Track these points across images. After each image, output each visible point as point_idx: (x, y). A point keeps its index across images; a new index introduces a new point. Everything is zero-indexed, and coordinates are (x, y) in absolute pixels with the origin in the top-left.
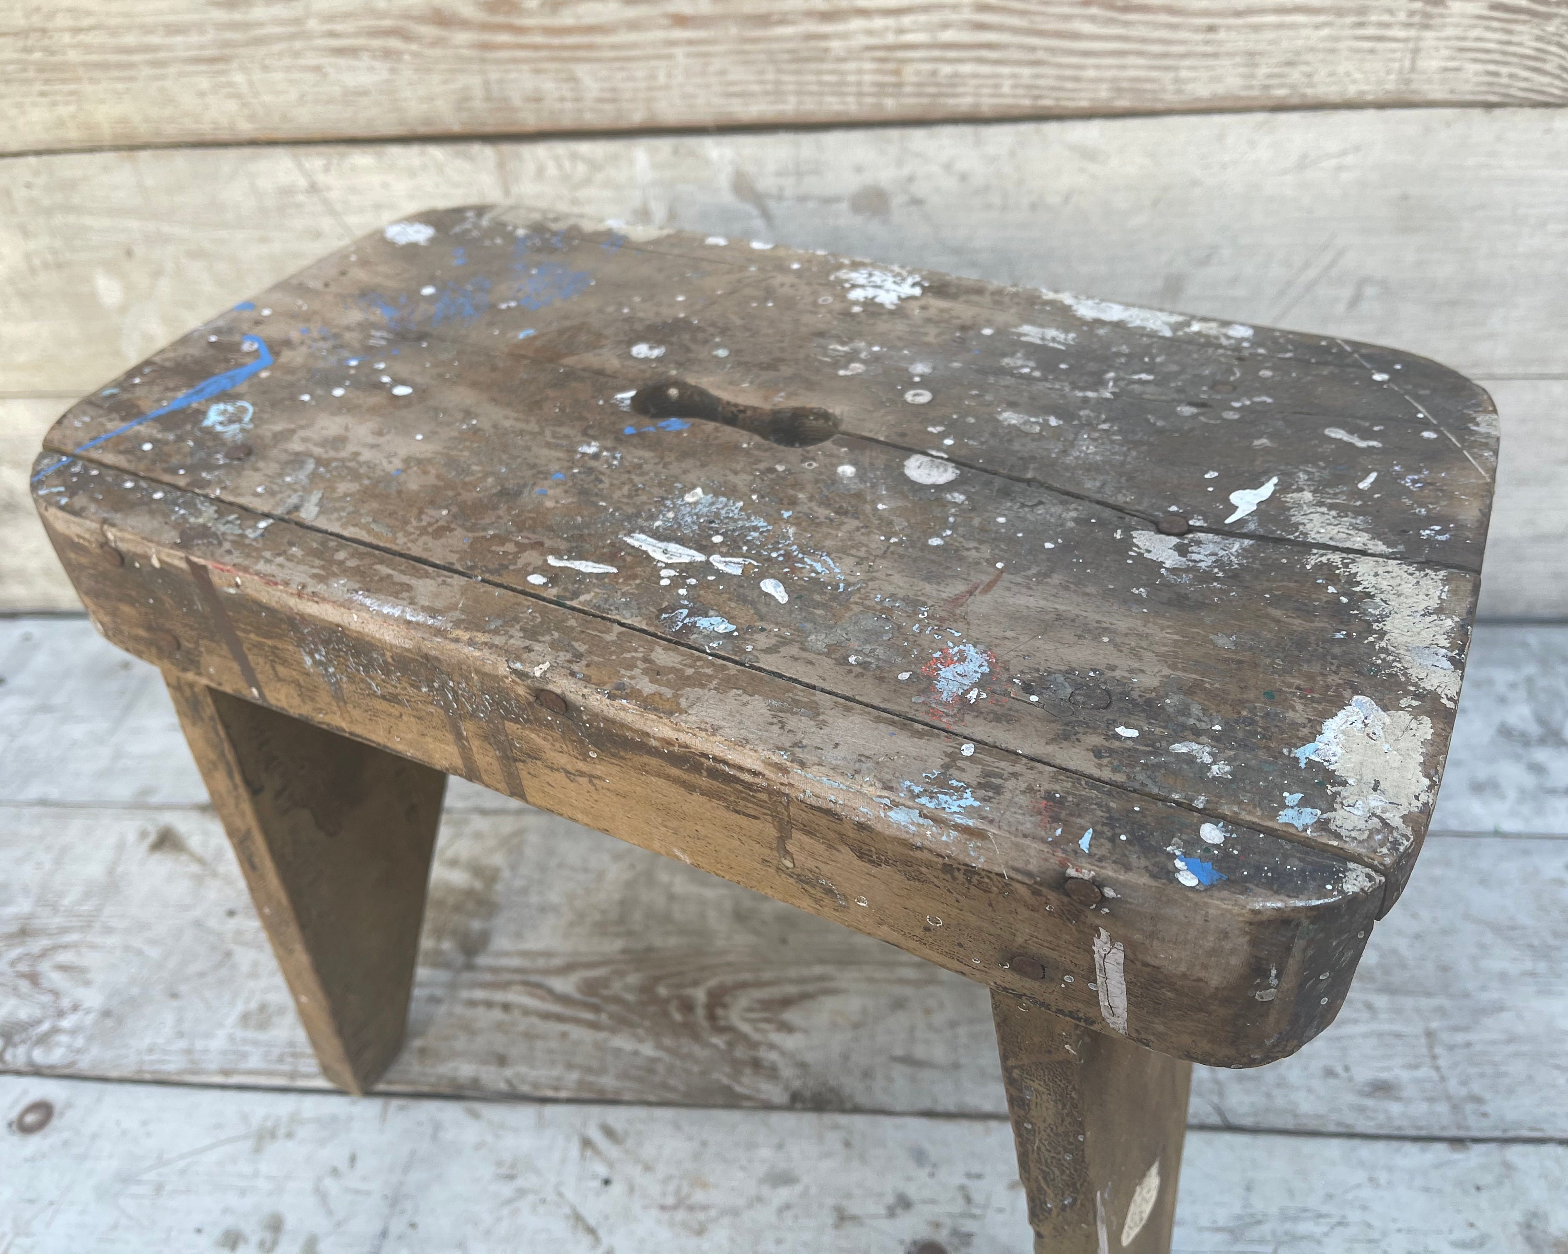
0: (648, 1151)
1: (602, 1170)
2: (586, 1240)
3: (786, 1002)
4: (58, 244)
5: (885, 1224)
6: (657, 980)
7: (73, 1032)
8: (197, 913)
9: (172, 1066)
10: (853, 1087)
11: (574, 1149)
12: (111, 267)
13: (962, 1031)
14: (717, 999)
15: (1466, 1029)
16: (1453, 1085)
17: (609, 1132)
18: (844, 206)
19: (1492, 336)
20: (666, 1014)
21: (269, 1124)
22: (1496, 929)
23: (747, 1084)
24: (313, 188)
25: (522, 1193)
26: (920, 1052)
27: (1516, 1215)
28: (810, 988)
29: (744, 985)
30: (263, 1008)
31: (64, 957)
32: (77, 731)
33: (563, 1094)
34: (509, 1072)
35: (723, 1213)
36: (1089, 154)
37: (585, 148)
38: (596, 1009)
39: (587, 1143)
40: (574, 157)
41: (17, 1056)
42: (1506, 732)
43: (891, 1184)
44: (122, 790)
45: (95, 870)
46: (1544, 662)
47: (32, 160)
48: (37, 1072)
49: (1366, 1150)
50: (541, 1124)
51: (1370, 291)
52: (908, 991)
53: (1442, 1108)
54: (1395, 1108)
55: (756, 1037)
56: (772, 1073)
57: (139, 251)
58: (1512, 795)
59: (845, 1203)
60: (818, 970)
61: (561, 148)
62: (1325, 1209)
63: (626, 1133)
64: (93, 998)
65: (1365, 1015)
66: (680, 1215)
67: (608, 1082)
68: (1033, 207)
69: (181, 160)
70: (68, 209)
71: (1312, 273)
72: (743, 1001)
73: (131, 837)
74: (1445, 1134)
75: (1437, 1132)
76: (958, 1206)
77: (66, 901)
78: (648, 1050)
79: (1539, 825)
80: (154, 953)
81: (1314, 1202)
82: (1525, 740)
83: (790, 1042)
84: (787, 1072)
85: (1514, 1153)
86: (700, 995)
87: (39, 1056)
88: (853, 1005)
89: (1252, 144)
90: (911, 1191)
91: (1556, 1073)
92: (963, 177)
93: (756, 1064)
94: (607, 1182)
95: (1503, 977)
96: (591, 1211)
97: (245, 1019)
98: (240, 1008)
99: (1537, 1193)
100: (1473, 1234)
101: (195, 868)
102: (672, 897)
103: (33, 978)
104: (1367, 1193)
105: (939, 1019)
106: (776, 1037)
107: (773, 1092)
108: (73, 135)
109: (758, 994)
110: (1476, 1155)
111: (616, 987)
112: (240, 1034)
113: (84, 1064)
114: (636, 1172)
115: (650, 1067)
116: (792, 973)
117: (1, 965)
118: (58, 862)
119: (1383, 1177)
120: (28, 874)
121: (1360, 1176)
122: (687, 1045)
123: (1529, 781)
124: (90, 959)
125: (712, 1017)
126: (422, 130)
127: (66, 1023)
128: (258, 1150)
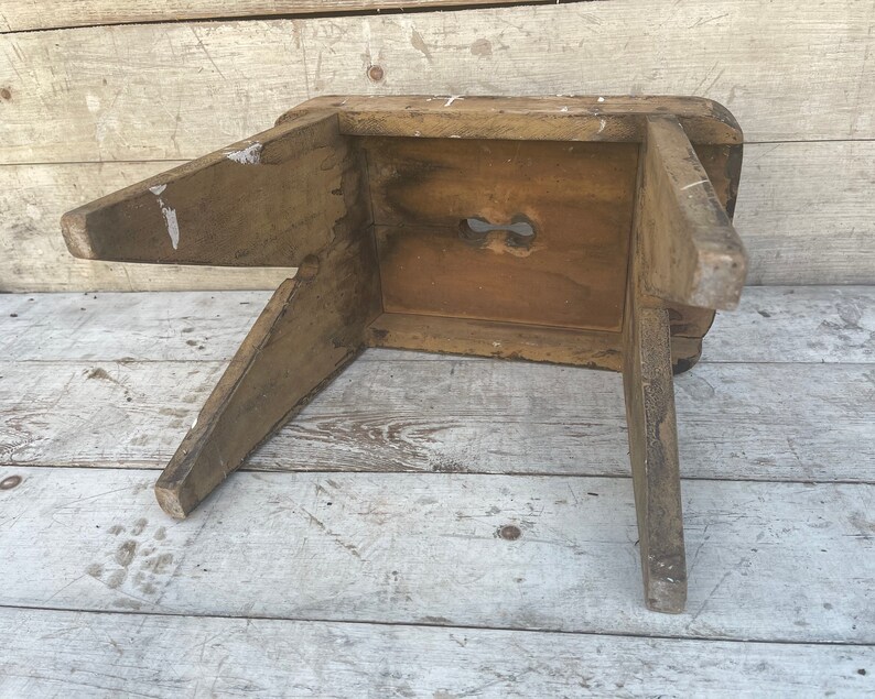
0: (354, 490)
1: (328, 499)
2: (317, 528)
3: (432, 430)
4: (69, 77)
5: (486, 519)
6: (362, 423)
7: (37, 448)
8: (112, 401)
9: (92, 459)
10: (468, 463)
11: (313, 491)
12: (95, 90)
13: (528, 441)
14: (393, 431)
15: (811, 438)
16: (804, 460)
17: (332, 484)
18: (468, 50)
19: (803, 117)
20: (366, 436)
21: (143, 483)
22: (825, 399)
23: (409, 462)
24: (201, 44)
25: (282, 509)
26: (505, 449)
27: (846, 513)
28: (446, 425)
29: (410, 424)
30: (144, 437)
31: (34, 419)
32: (54, 334)
33: (307, 468)
34: (277, 460)
35: (394, 516)
36: (591, 20)
37: (338, 20)
38: (328, 434)
39: (319, 488)
40: (332, 25)
41: (6, 457)
42: (826, 324)
43: (489, 503)
44: (77, 355)
45: (59, 385)
46: (845, 298)
47: (61, 31)
48: (15, 464)
49: (755, 486)
50: (294, 481)
51: (738, 93)
52: (499, 426)
53: (799, 470)
54: (772, 469)
55: (414, 444)
56: (424, 458)
57: (110, 81)
58: (831, 348)
59: (462, 511)
60: (450, 418)
61: (326, 21)
62: (733, 511)
63: (342, 484)
64: (51, 434)
65: (753, 433)
66: (370, 517)
67: (333, 463)
68: (564, 49)
69: (136, 29)
70: (76, 58)
71: (708, 83)
72: (409, 430)
73: (79, 373)
74: (801, 480)
75: (796, 478)
76: (527, 511)
77: (40, 398)
78: (356, 450)
79: (846, 359)
80: (87, 417)
81: (726, 508)
82: (837, 327)
83: (433, 446)
84: (431, 458)
85: (842, 488)
86: (386, 428)
87: (15, 457)
88: (470, 432)
89: (674, 13)
90: (500, 505)
91: (864, 455)
92: (528, 34)
93: (415, 455)
94: (329, 504)
95: (830, 417)
96: (320, 515)
97: (134, 441)
98: (131, 437)
99: (858, 505)
100: (821, 521)
101: (112, 384)
102: (371, 392)
103: (18, 428)
104: (758, 504)
105: (516, 436)
106: (426, 444)
107: (425, 466)
108: (83, 18)
109: (416, 428)
110: (819, 489)
111: (339, 426)
112: (130, 446)
113: (42, 460)
114: (347, 500)
115: (357, 456)
116: (436, 419)
117: (2, 422)
118: (38, 383)
119: (766, 498)
120: (21, 387)
121: (754, 497)
122: (377, 447)
123: (840, 342)
124: (50, 419)
125: (391, 436)
126: (257, 13)
127: (32, 444)
128: (136, 493)
